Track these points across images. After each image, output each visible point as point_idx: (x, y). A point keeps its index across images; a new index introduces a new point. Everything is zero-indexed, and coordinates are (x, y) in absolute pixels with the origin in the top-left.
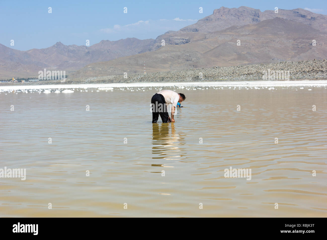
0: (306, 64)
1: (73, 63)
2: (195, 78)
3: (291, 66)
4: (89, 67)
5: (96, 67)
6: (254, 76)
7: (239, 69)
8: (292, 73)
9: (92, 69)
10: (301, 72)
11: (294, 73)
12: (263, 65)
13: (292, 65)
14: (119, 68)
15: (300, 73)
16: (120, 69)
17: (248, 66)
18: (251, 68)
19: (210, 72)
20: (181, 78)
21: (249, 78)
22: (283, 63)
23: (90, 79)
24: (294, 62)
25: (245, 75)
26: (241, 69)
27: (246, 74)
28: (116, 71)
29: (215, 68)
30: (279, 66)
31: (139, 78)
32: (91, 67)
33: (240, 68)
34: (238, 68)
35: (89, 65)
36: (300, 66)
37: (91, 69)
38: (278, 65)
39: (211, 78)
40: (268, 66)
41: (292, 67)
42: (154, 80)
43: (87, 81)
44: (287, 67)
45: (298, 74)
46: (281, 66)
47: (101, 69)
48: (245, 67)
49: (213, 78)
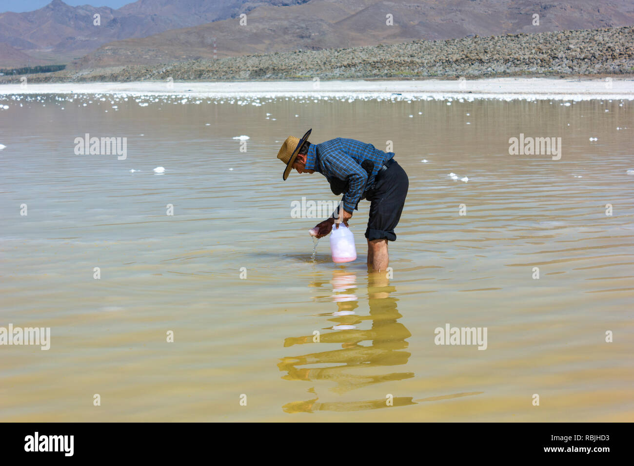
0: (458, 46)
1: (85, 41)
2: (256, 72)
3: (431, 50)
4: (107, 48)
5: (120, 49)
6: (358, 69)
7: (339, 54)
8: (425, 65)
9: (113, 53)
10: (443, 63)
11: (429, 65)
12: (382, 46)
13: (433, 46)
14: (167, 52)
15: (441, 64)
16: (167, 54)
17: (356, 48)
18: (360, 53)
19: (287, 60)
20: (231, 72)
21: (347, 74)
22: (417, 43)
23: (81, 74)
24: (437, 42)
25: (343, 67)
26: (342, 56)
27: (345, 67)
28: (159, 57)
29: (298, 53)
30: (409, 49)
31: (162, 73)
32: (111, 49)
33: (341, 52)
34: (336, 52)
35: (107, 46)
36: (447, 49)
37: (109, 53)
38: (409, 47)
39: (282, 73)
40: (390, 50)
41: (432, 52)
42: (186, 76)
43: (74, 77)
44: (423, 52)
45: (437, 66)
46: (414, 48)
47: (130, 52)
48: (349, 50)
49: (286, 73)
